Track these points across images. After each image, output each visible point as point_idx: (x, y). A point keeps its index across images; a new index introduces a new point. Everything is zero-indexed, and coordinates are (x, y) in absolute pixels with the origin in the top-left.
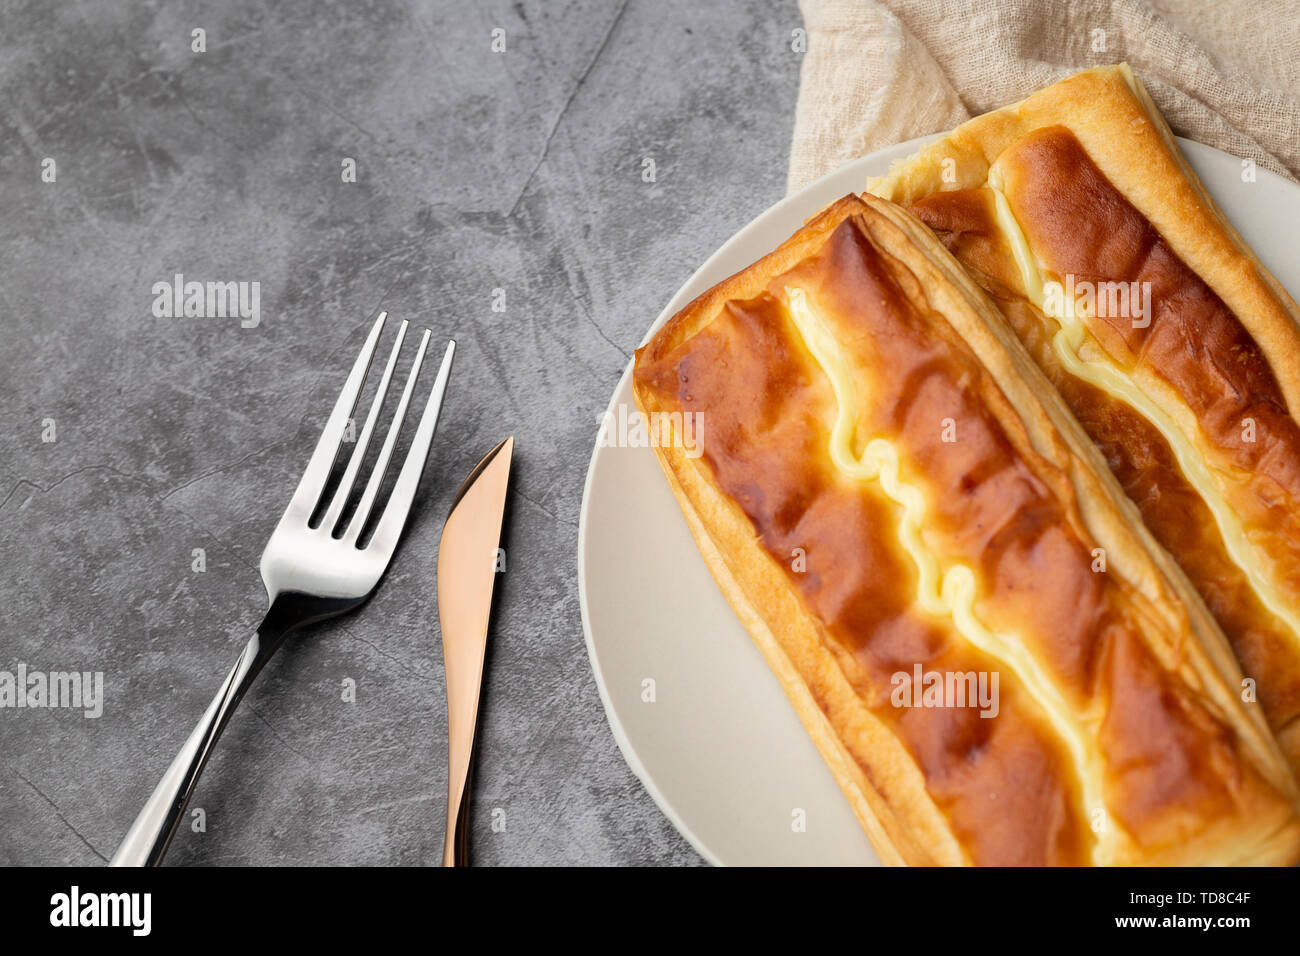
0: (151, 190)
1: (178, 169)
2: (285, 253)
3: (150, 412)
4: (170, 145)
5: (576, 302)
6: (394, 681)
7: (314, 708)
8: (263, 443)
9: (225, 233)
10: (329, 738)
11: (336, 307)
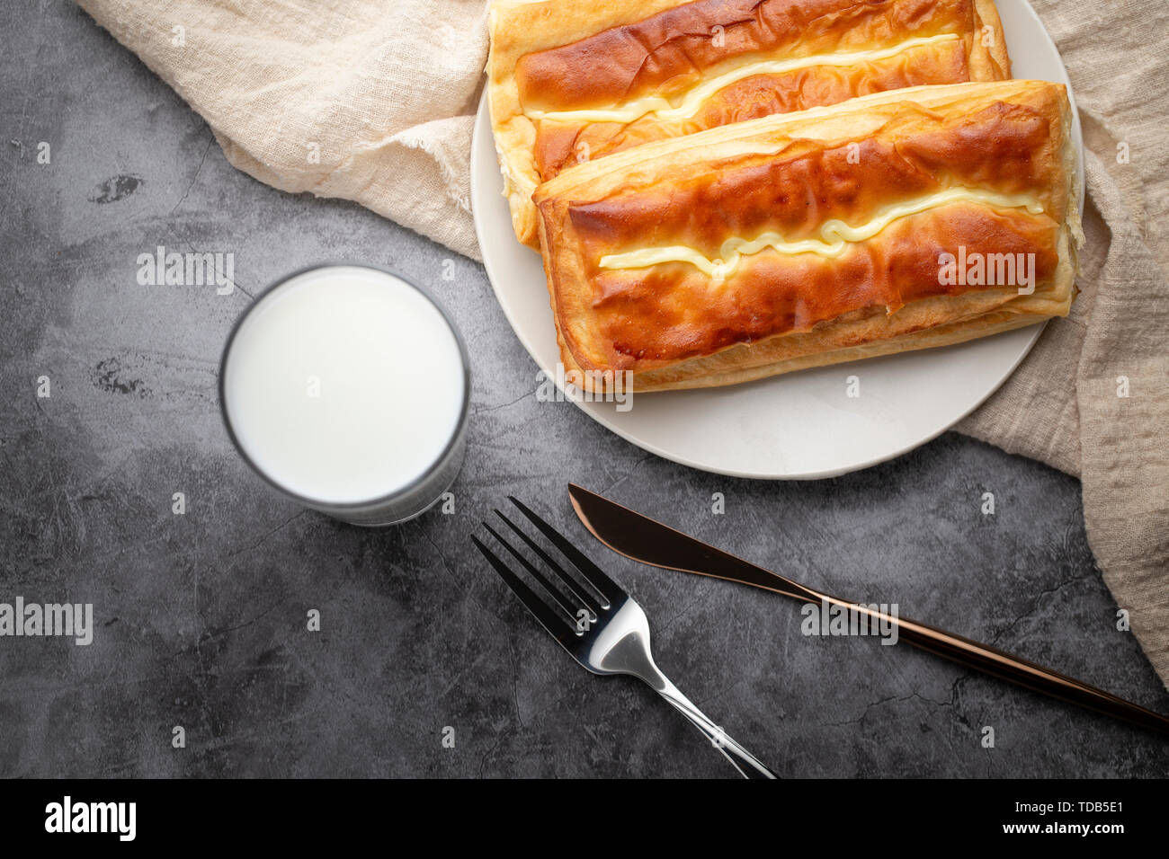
0: (289, 672)
1: (280, 648)
2: (371, 595)
3: (455, 717)
4: (259, 649)
5: (479, 414)
6: (704, 612)
7: (705, 668)
8: (505, 649)
9: (340, 630)
10: (729, 664)
11: (424, 572)
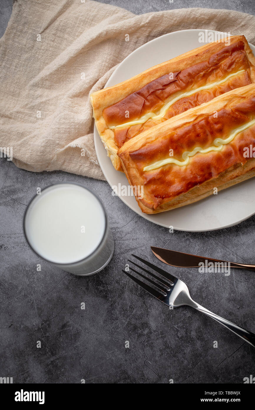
0: (72, 329)
1: (68, 322)
2: (94, 298)
3: (130, 332)
4: (61, 324)
5: (117, 231)
6: (205, 279)
7: (210, 297)
8: (142, 306)
9: (86, 312)
10: (217, 294)
11: (110, 287)
